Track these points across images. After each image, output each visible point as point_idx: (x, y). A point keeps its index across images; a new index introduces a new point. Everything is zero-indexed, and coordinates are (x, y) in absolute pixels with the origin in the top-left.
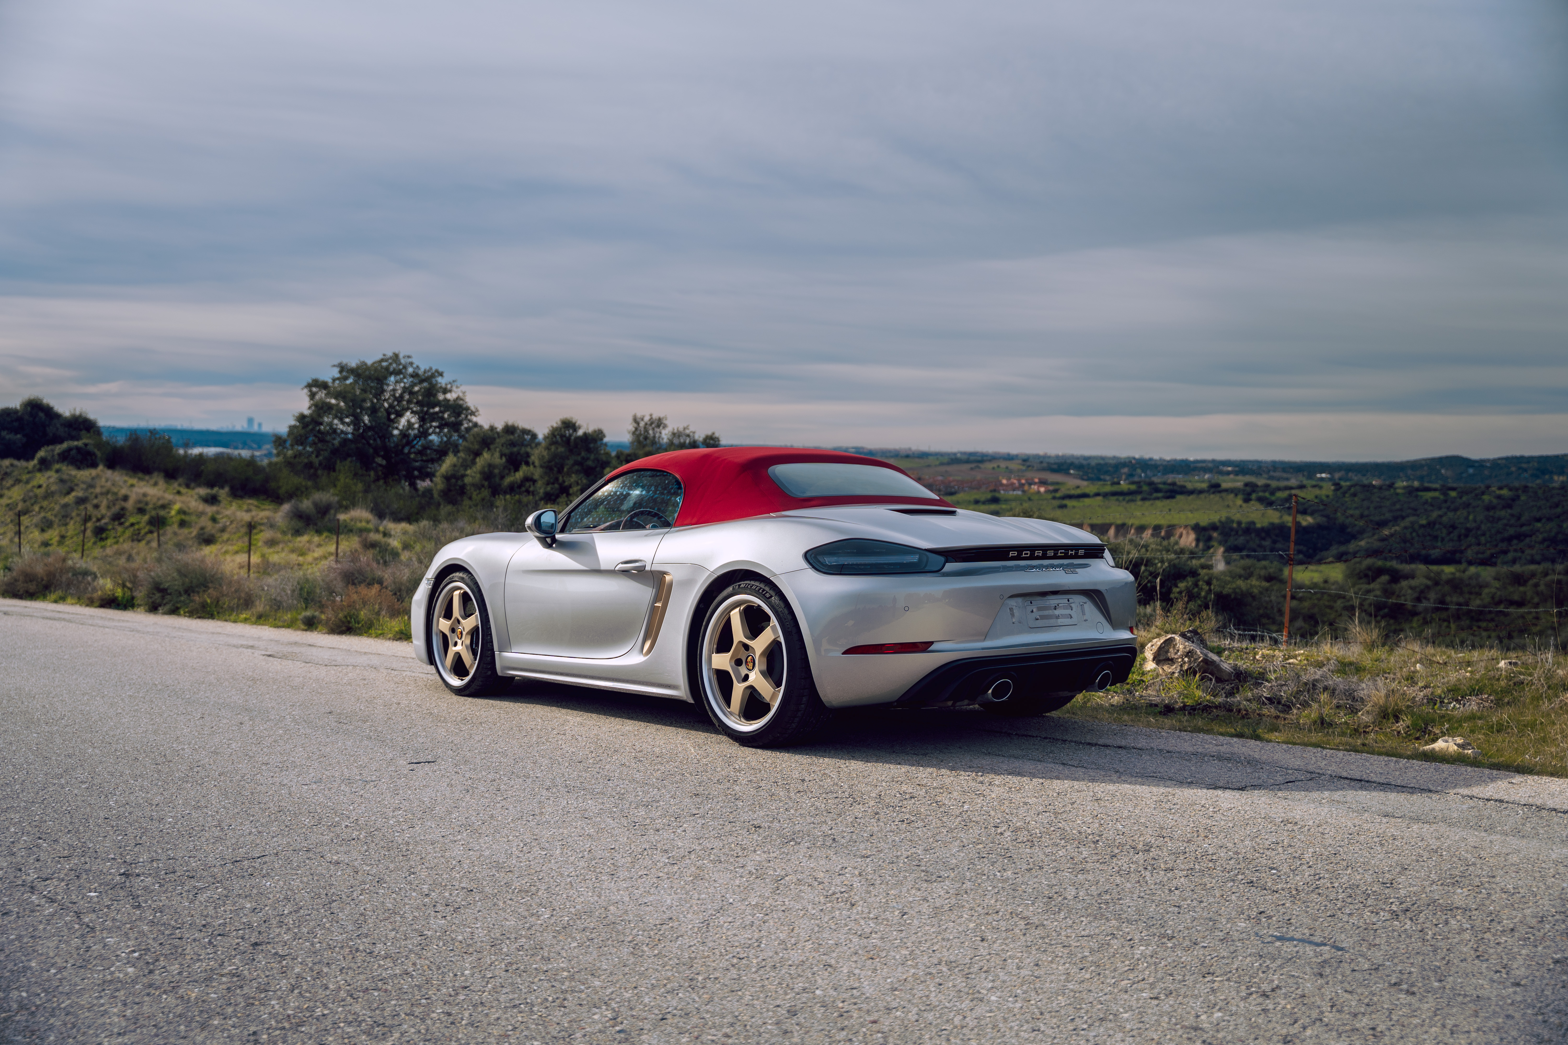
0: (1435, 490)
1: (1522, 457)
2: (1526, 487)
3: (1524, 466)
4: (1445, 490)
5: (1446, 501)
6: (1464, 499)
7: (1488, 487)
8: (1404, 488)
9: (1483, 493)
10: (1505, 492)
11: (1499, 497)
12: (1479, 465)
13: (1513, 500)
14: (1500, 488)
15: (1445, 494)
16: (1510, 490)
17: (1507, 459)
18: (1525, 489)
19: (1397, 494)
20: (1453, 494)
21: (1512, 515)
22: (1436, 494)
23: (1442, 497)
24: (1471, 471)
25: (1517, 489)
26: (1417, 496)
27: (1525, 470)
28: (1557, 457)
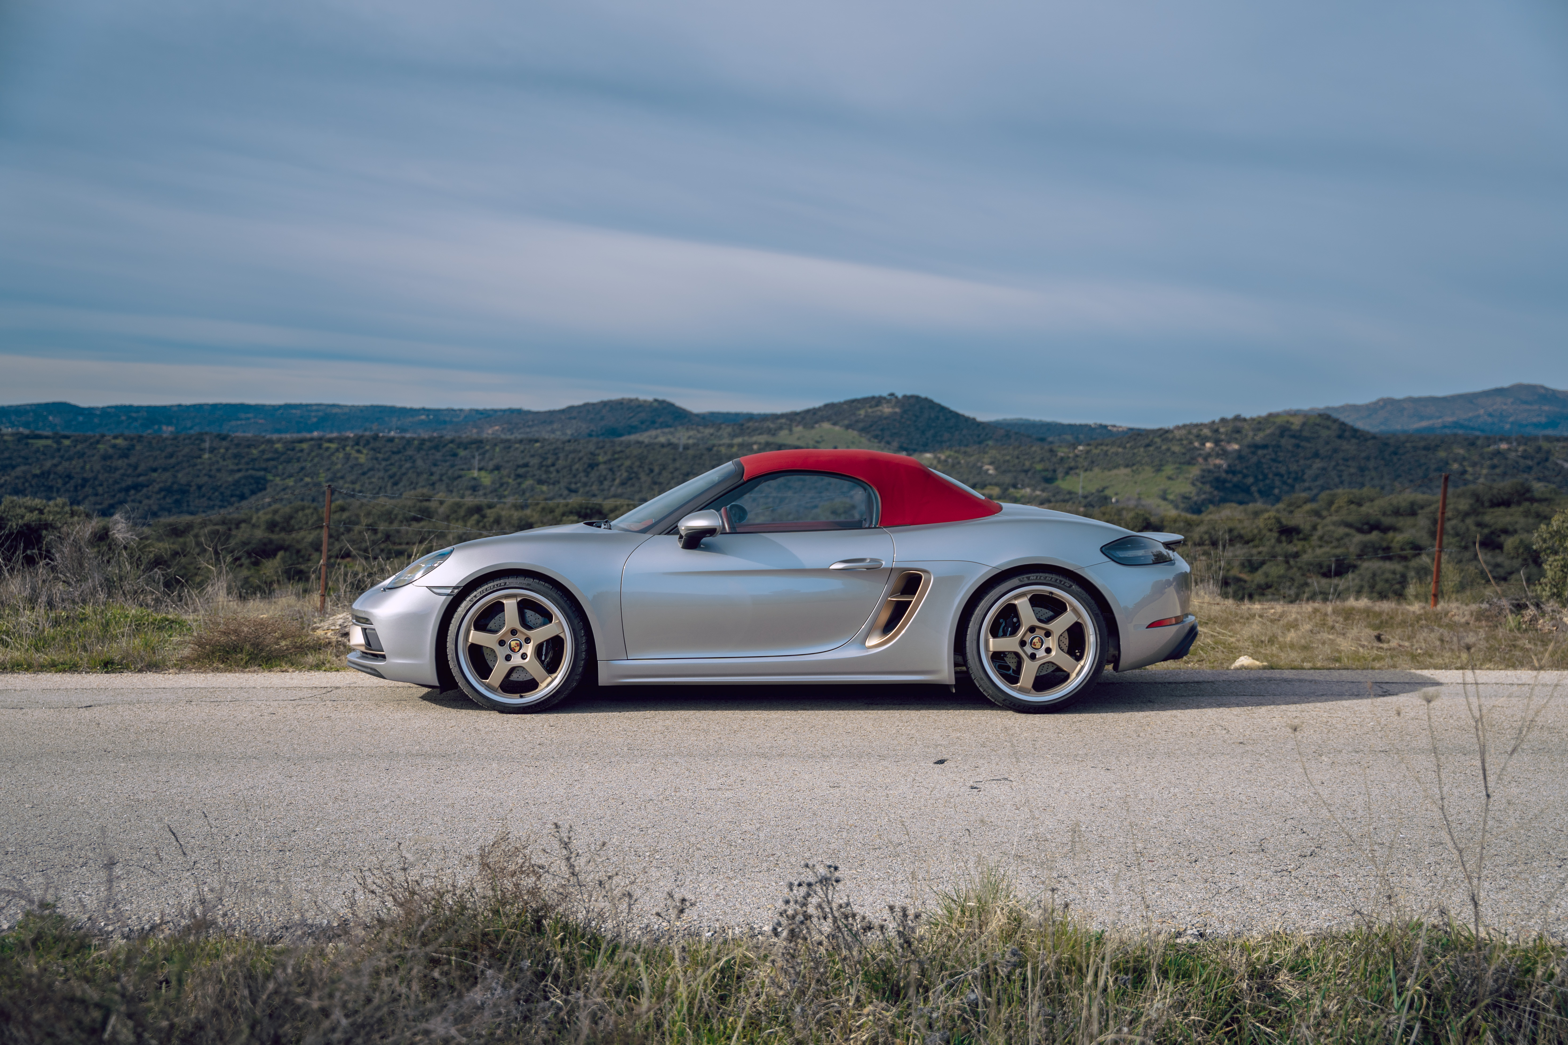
0: (47, 437)
1: (131, 406)
2: (141, 437)
3: (134, 415)
4: (58, 438)
5: (59, 450)
6: (79, 447)
7: (103, 436)
8: (12, 435)
9: (98, 442)
10: (119, 441)
11: (114, 446)
12: (89, 412)
13: (129, 449)
14: (115, 437)
15: (58, 443)
16: (125, 439)
17: (116, 407)
18: (140, 438)
19: (5, 442)
20: (67, 442)
21: (129, 465)
22: (49, 442)
23: (55, 446)
24: (81, 418)
25: (132, 439)
26: (27, 444)
27: (135, 419)
28: (164, 407)
